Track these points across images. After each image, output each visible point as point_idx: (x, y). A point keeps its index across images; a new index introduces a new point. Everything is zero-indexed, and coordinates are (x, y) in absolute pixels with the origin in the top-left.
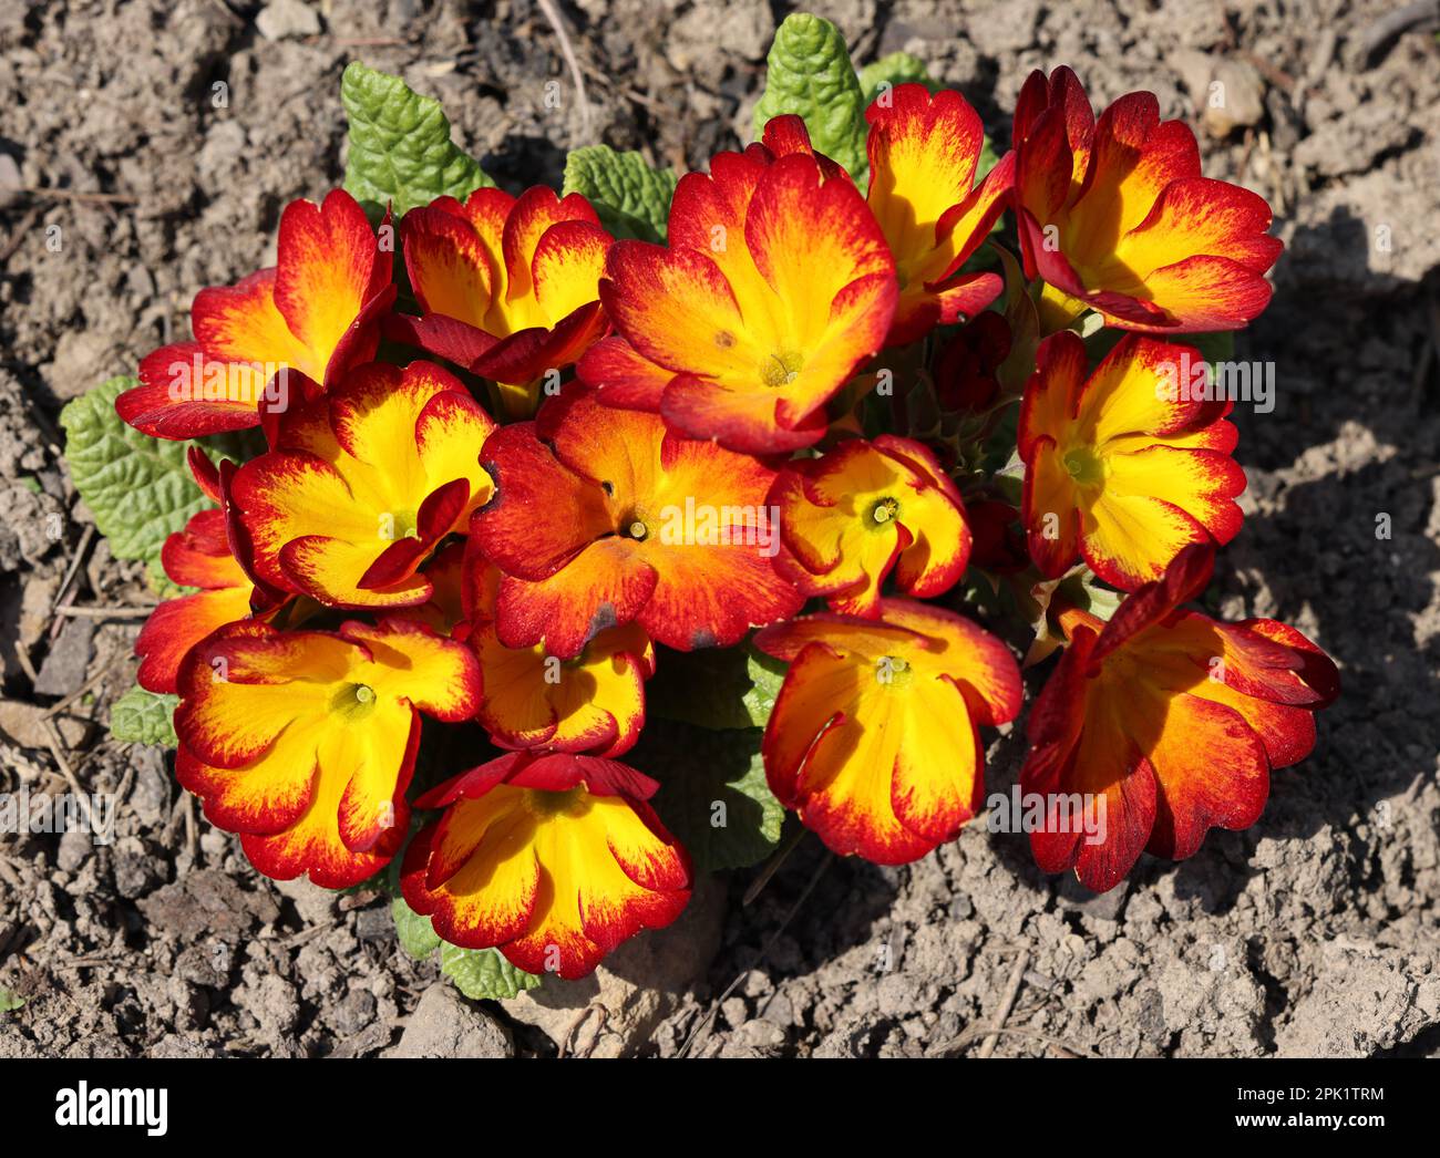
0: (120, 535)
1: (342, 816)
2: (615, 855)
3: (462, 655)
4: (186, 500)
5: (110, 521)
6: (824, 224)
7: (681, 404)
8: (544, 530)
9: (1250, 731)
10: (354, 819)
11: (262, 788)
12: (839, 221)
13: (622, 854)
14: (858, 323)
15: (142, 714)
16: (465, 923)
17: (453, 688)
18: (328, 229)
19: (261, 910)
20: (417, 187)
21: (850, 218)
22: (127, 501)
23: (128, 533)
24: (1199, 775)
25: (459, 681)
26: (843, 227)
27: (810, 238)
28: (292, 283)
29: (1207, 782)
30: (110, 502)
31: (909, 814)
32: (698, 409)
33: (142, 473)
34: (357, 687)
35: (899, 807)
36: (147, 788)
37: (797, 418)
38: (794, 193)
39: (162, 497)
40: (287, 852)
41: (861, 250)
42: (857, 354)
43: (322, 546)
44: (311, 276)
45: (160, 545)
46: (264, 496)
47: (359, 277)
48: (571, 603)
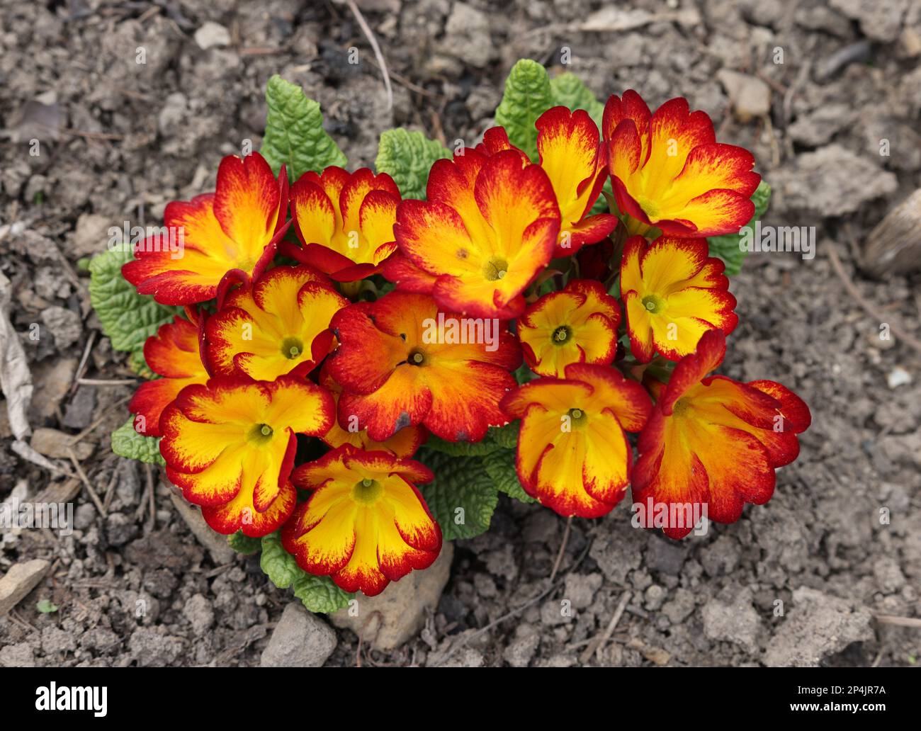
0: (118, 336)
1: (255, 495)
2: (398, 527)
3: (321, 395)
4: (159, 318)
5: (113, 328)
6: (523, 190)
7: (444, 292)
8: (369, 366)
9: (761, 445)
10: (261, 497)
11: (213, 484)
12: (532, 189)
13: (402, 527)
14: (538, 246)
15: (132, 439)
16: (313, 560)
17: (317, 417)
18: (247, 175)
19: (193, 556)
20: (302, 152)
21: (539, 188)
22: (124, 317)
23: (123, 335)
24: (734, 472)
25: (320, 412)
26: (534, 193)
27: (514, 198)
28: (224, 202)
29: (740, 476)
30: (114, 317)
31: (594, 490)
32: (453, 296)
33: (134, 302)
34: (263, 425)
35: (588, 488)
36: (127, 484)
37: (505, 302)
38: (506, 172)
39: (144, 316)
40: (229, 518)
41: (543, 206)
42: (537, 264)
43: (249, 359)
44: (235, 198)
45: (142, 344)
46: (220, 334)
47: (265, 204)
48: (384, 409)
